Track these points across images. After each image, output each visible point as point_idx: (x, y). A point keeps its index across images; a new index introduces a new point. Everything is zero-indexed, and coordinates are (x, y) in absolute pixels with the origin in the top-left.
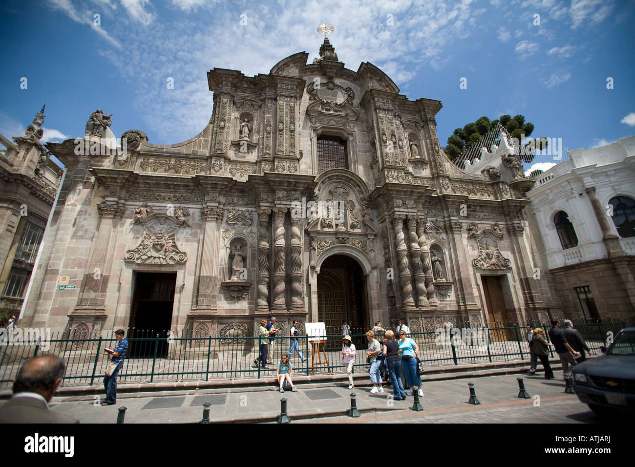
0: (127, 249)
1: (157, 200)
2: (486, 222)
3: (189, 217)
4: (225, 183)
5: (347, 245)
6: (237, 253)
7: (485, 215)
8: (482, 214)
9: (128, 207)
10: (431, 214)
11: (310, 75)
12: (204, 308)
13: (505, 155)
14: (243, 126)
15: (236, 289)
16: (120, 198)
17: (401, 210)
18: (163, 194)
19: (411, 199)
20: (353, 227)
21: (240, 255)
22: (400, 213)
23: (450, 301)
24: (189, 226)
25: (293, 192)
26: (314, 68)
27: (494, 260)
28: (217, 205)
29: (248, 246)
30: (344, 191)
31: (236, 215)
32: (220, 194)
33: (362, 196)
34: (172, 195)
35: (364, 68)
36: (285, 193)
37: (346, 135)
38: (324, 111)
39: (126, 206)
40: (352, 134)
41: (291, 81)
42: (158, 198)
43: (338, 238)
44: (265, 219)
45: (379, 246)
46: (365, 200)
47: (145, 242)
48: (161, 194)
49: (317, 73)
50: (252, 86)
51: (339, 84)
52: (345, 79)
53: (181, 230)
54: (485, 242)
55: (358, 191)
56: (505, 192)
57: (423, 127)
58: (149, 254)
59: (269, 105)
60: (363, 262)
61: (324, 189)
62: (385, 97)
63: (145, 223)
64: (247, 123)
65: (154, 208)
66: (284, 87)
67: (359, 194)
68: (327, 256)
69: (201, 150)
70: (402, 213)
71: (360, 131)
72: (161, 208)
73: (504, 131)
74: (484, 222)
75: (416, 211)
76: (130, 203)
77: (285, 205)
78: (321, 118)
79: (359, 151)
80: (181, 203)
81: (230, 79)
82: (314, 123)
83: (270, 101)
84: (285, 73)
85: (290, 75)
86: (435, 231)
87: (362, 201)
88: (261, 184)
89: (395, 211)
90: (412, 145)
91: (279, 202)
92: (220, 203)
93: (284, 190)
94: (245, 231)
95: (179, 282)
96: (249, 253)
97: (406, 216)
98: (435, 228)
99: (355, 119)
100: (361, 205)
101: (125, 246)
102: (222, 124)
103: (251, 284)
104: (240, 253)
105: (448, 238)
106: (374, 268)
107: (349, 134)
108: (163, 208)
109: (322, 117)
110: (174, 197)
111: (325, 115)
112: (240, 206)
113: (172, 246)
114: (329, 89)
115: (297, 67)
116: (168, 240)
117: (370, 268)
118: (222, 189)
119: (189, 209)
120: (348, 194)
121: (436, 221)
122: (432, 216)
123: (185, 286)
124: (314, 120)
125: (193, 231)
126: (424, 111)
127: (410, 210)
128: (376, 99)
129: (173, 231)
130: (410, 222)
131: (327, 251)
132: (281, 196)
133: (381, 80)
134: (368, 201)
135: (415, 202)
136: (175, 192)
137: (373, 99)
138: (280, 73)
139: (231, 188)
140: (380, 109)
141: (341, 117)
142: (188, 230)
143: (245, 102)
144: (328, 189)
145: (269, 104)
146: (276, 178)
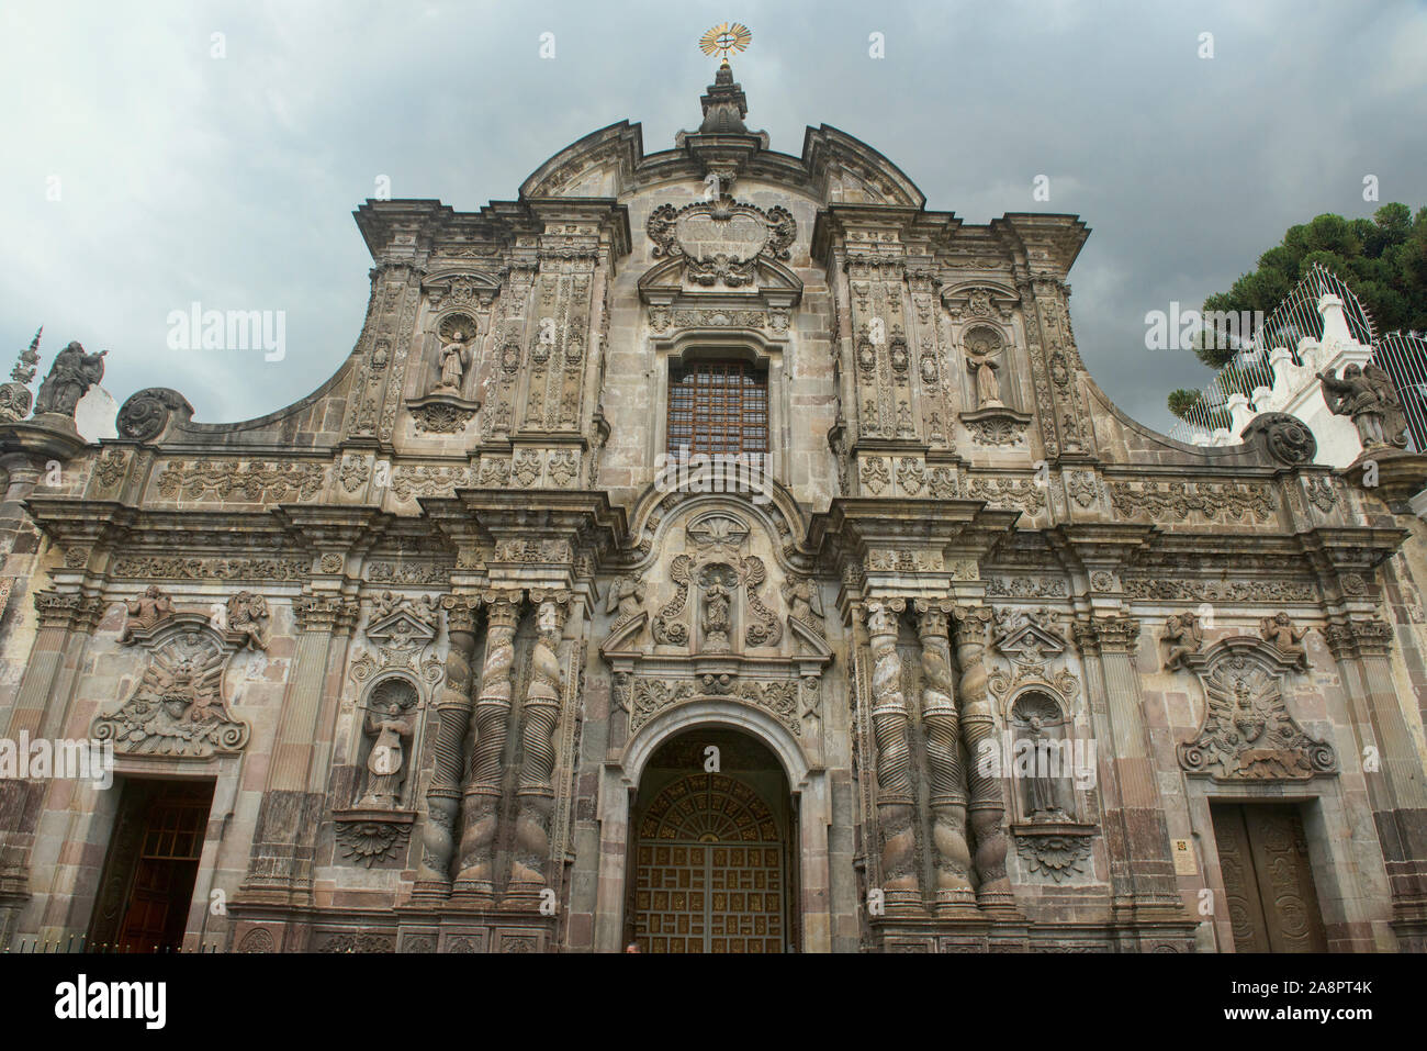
0: (97, 712)
1: (185, 578)
2: (1239, 612)
3: (264, 623)
4: (361, 523)
5: (731, 697)
6: (387, 724)
7: (1238, 588)
8: (1228, 584)
9: (113, 597)
10: (1023, 591)
11: (660, 184)
12: (270, 883)
13: (1332, 372)
14: (447, 355)
15: (368, 832)
16: (90, 575)
17: (890, 582)
18: (204, 561)
19: (931, 546)
20: (754, 639)
21: (394, 731)
22: (889, 594)
23: (1082, 891)
24: (264, 650)
25: (545, 542)
26: (670, 163)
27: (1265, 747)
28: (337, 585)
29: (421, 704)
30: (732, 527)
31: (395, 612)
32: (351, 554)
33: (787, 542)
34: (226, 561)
35: (816, 143)
36: (521, 544)
37: (760, 353)
38: (697, 289)
39: (106, 598)
40: (779, 350)
41: (581, 212)
42: (189, 571)
43: (702, 676)
44: (465, 623)
45: (837, 699)
46: (796, 553)
47: (144, 695)
48: (198, 560)
49: (682, 174)
50: (479, 238)
51: (751, 201)
52: (767, 182)
53: (241, 660)
54: (1233, 682)
55: (777, 526)
56: (1324, 502)
57: (1018, 305)
58: (150, 727)
59: (521, 287)
60: (782, 753)
61: (671, 524)
62: (877, 224)
63: (150, 640)
64: (458, 345)
65: (175, 599)
66: (563, 233)
67: (781, 537)
68: (665, 734)
69: (322, 431)
70: (895, 594)
71: (807, 336)
72: (194, 599)
73: (1334, 289)
74: (1231, 612)
75: (946, 584)
76: (121, 588)
77: (519, 580)
78: (684, 308)
79: (798, 400)
80: (248, 583)
81: (414, 226)
82: (660, 326)
83: (522, 277)
84: (568, 192)
85: (584, 194)
86: (1035, 649)
87: (788, 558)
88: (457, 522)
89: (871, 588)
90: (978, 366)
91: (501, 573)
92: (346, 580)
93: (519, 535)
94: (415, 660)
95: (218, 809)
96: (419, 723)
97: (910, 601)
98: (1037, 639)
99: (787, 303)
100: (785, 570)
101: (94, 704)
102: (381, 354)
103: (416, 816)
104: (399, 724)
105: (1084, 671)
106: (815, 773)
107: (770, 349)
108: (199, 599)
109: (687, 307)
110: (232, 566)
111: (696, 299)
112: (410, 586)
113: (212, 704)
114: (716, 218)
115: (606, 168)
116: (203, 687)
117: (804, 773)
118: (357, 542)
119: (269, 601)
120: (746, 536)
121: (1041, 613)
122: (1027, 600)
123: (234, 819)
124: (660, 318)
125: (273, 661)
126: (1023, 252)
127: (923, 583)
128: (849, 238)
129: (218, 663)
130: (924, 622)
131: (664, 715)
132: (508, 554)
133: (868, 175)
134: (806, 557)
135: (947, 554)
136: (236, 554)
137: (843, 234)
138: (552, 192)
139: (382, 537)
140: (860, 264)
141: (746, 299)
142: (259, 660)
143: (456, 286)
144: (682, 522)
145: (519, 282)
146: (489, 502)
